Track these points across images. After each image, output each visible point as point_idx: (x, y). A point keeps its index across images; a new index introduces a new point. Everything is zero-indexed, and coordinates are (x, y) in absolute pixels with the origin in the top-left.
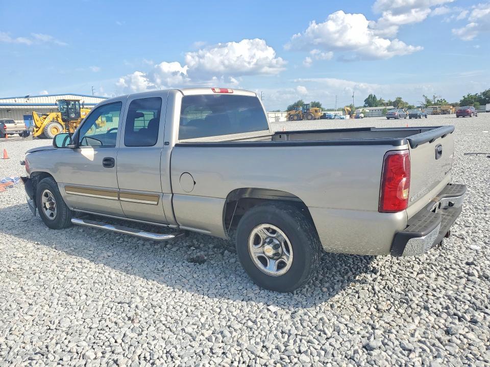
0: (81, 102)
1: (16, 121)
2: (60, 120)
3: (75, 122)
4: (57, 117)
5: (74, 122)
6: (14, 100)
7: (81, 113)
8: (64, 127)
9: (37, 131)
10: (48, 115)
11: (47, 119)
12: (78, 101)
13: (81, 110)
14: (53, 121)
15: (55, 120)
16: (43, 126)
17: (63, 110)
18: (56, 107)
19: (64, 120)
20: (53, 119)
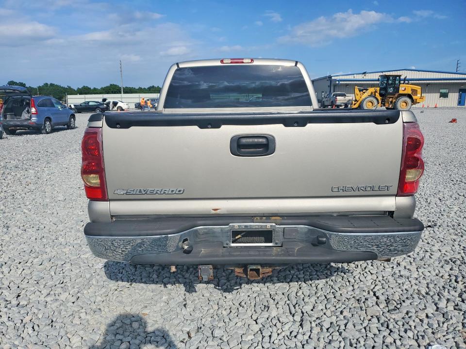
0: (402, 77)
1: (347, 95)
2: (377, 95)
3: (392, 97)
4: (376, 92)
5: (390, 97)
6: (353, 76)
7: (400, 88)
8: (380, 102)
9: (355, 104)
10: (367, 90)
11: (366, 93)
12: (400, 76)
13: (401, 85)
14: (370, 96)
15: (373, 95)
16: (361, 100)
17: (383, 85)
18: (378, 82)
19: (381, 95)
20: (372, 93)
